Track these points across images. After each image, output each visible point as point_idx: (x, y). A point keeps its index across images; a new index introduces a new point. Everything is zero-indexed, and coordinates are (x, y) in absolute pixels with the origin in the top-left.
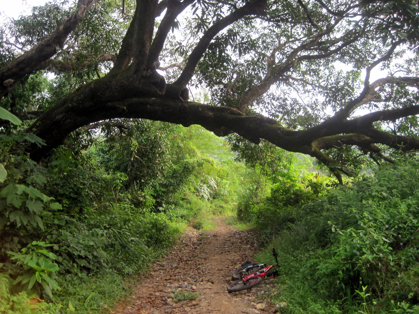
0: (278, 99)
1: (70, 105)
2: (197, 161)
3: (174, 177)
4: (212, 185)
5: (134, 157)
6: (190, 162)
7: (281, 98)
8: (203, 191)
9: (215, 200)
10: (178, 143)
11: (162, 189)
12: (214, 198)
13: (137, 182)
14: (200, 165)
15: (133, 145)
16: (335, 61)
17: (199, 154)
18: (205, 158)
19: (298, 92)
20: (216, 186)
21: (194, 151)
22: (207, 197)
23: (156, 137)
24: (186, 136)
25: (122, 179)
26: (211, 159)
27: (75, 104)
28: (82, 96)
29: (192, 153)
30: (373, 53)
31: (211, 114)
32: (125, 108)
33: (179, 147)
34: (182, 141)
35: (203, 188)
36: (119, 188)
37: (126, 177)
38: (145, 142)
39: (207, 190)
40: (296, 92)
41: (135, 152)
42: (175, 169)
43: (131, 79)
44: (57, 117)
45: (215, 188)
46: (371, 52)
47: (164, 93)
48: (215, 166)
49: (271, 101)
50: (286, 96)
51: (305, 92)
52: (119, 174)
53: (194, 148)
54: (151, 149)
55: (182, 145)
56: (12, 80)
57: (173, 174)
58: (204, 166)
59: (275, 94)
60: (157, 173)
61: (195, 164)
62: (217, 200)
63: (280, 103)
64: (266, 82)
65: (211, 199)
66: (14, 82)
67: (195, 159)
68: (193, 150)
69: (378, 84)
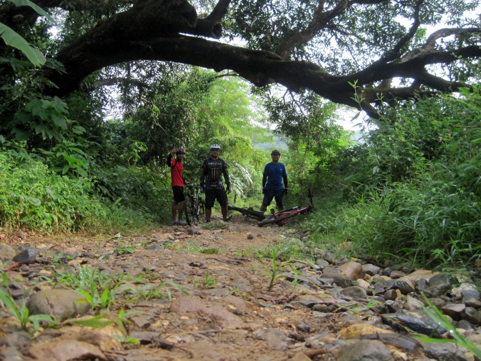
0: (327, 60)
1: (89, 43)
2: (229, 139)
3: (201, 157)
4: (246, 178)
5: (155, 126)
6: (221, 140)
7: (331, 59)
8: (235, 185)
9: (250, 199)
10: (206, 118)
11: (186, 171)
12: (248, 196)
13: (157, 158)
14: (232, 144)
15: (154, 110)
16: (396, 15)
17: (232, 132)
18: (239, 136)
19: (351, 53)
20: (251, 181)
21: (225, 129)
22: (240, 193)
23: (181, 103)
24: (217, 110)
25: (140, 148)
26: (246, 138)
27: (94, 41)
28: (103, 32)
29: (224, 130)
30: (441, 5)
31: (246, 57)
32: (150, 47)
33: (207, 123)
34: (212, 116)
35: (235, 181)
36: (136, 160)
37: (144, 147)
38: (168, 110)
39: (240, 184)
40: (348, 52)
41: (156, 119)
42: (202, 148)
43: (159, 10)
44: (74, 57)
45: (250, 183)
46: (439, 6)
47: (195, 25)
48: (250, 145)
49: (319, 62)
50: (337, 57)
51: (359, 54)
52: (136, 143)
53: (226, 124)
54: (175, 118)
55: (211, 121)
56: (21, 16)
57: (199, 155)
58: (237, 145)
59: (323, 53)
60: (182, 145)
61: (226, 143)
62: (252, 198)
63: (329, 64)
64: (311, 29)
65: (245, 197)
66: (25, 19)
67: (227, 137)
68: (225, 127)
69: (439, 35)
